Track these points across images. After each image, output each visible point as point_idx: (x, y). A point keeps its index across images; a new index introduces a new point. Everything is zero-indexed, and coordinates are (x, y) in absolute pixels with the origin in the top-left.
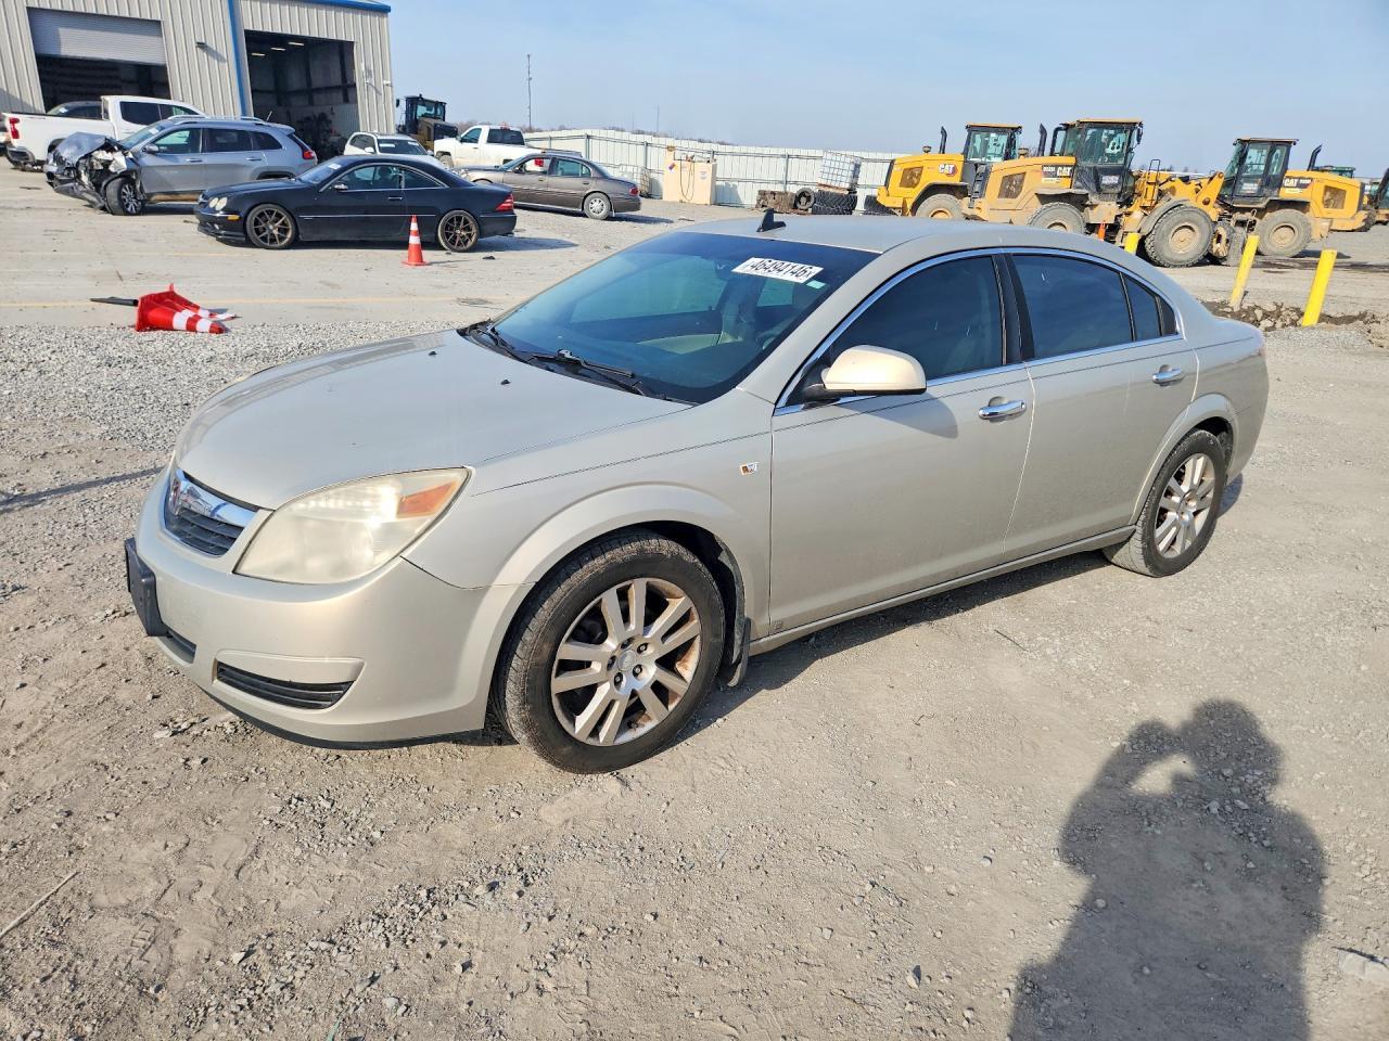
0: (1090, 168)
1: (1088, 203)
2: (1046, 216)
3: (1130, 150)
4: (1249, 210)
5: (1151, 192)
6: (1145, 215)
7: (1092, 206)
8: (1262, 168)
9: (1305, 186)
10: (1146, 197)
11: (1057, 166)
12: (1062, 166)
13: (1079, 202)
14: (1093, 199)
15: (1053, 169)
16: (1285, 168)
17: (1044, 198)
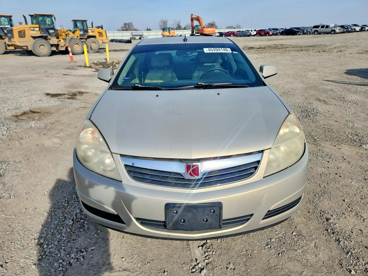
0: (44, 28)
1: (48, 38)
2: (38, 43)
3: (53, 23)
4: (83, 39)
5: (64, 34)
6: (64, 41)
7: (50, 39)
8: (82, 27)
9: (93, 32)
10: (63, 36)
11: (34, 28)
12: (36, 27)
13: (45, 38)
14: (49, 37)
15: (33, 29)
16: (87, 27)
17: (34, 38)
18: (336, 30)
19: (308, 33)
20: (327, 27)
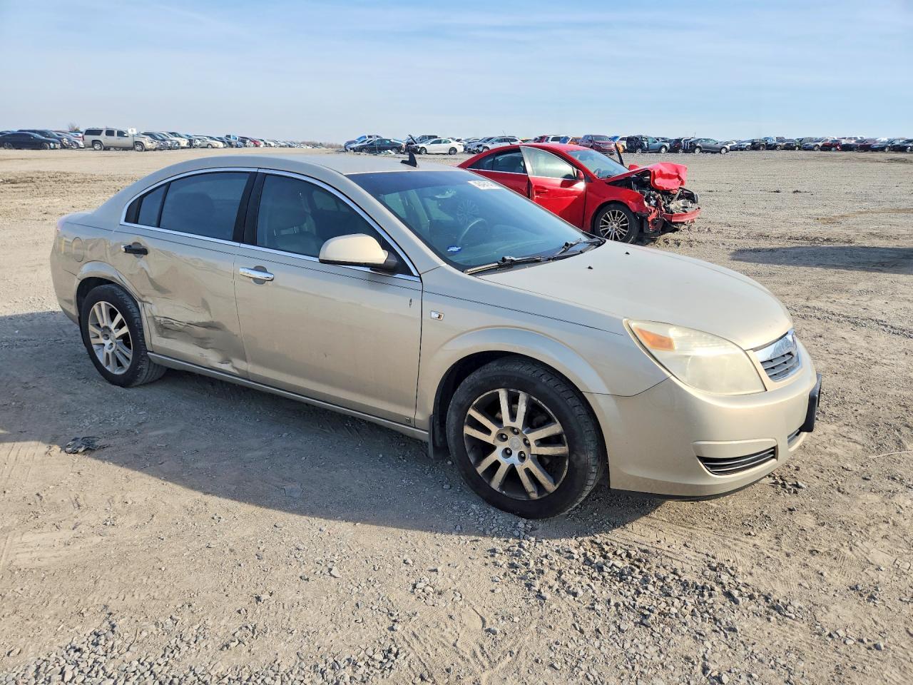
18: (144, 142)
19: (72, 145)
20: (121, 134)
